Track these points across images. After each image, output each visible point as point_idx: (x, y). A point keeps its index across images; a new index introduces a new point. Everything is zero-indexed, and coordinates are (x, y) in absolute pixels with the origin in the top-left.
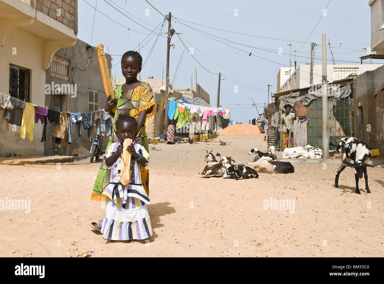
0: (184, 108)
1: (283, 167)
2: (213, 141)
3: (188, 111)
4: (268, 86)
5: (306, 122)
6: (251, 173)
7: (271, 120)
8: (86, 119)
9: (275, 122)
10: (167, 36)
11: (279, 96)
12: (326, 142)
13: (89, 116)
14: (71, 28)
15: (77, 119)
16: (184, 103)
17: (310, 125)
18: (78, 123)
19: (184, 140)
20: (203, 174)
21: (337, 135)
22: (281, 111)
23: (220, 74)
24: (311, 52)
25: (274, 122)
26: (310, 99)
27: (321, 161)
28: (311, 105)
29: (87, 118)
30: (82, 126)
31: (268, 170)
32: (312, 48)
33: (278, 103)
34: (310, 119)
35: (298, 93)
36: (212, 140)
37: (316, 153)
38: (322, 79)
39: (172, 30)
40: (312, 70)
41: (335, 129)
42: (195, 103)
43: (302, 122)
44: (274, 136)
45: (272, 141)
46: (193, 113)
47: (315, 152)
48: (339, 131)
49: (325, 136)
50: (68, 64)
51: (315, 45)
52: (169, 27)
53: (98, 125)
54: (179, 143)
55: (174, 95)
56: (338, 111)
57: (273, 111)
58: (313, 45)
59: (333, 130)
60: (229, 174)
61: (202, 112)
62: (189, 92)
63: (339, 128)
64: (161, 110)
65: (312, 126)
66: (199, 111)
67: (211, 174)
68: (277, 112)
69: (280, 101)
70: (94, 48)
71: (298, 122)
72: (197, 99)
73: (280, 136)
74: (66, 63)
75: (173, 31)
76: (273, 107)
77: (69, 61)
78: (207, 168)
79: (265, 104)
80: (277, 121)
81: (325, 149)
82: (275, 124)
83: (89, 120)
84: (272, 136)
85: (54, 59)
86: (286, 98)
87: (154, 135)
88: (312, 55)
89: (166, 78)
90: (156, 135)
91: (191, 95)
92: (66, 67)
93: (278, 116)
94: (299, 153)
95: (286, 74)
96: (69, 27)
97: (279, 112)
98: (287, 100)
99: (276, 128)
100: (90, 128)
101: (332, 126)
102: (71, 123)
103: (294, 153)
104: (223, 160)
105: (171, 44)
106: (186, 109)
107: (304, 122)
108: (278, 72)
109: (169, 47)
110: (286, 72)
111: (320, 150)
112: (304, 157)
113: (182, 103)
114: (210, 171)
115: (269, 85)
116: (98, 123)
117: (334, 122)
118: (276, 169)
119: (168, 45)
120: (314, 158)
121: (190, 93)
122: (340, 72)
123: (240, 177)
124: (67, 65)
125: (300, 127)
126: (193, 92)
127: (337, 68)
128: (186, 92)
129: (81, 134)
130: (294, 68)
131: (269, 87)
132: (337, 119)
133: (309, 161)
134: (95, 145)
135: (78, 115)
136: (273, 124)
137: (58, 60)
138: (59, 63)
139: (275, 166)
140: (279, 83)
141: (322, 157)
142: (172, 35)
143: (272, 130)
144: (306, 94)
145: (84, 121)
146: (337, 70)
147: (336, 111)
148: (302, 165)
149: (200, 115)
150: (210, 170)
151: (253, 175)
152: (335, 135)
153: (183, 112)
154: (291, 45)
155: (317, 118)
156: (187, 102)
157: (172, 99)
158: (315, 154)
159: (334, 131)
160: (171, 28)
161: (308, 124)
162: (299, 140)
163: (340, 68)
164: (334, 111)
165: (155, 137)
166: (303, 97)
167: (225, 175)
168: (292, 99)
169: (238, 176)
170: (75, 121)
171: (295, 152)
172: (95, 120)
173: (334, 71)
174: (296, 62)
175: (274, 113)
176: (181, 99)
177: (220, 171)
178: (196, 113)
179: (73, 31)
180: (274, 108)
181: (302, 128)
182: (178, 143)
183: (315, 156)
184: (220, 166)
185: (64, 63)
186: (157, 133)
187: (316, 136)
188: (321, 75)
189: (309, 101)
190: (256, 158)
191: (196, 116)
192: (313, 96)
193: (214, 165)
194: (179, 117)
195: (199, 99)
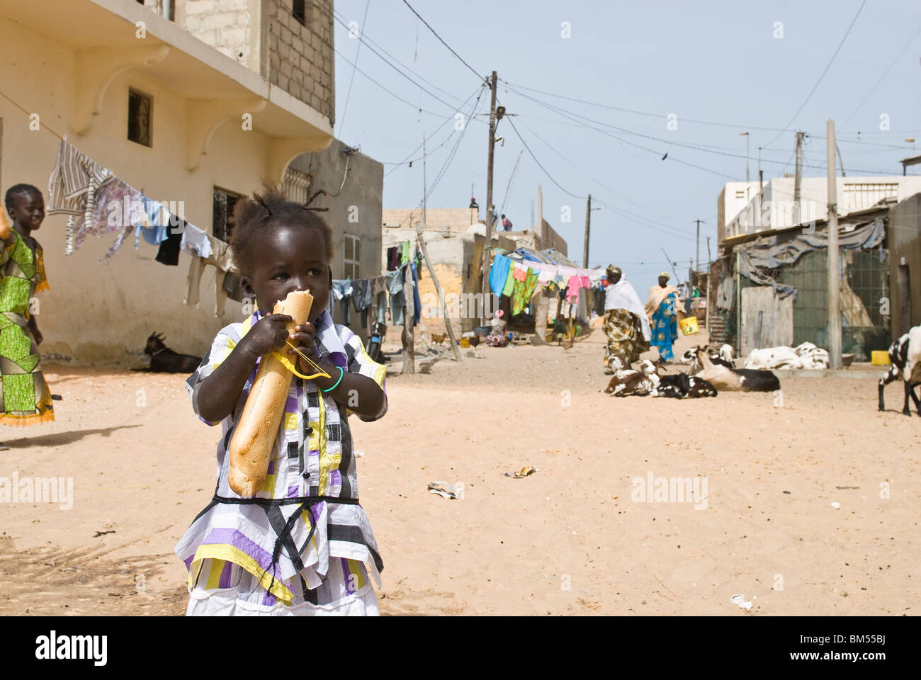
0: (526, 271)
1: (758, 380)
2: (584, 341)
3: (534, 277)
4: (696, 223)
5: (791, 298)
6: (702, 388)
7: (716, 294)
8: (359, 293)
9: (725, 299)
10: (488, 119)
11: (733, 246)
12: (835, 336)
13: (364, 287)
14: (324, 115)
15: (343, 292)
16: (525, 261)
17: (799, 305)
18: (346, 300)
19: (525, 339)
20: (608, 391)
21: (855, 324)
22: (738, 276)
23: (590, 198)
24: (797, 151)
25: (722, 300)
26: (798, 251)
27: (827, 373)
28: (801, 263)
29: (360, 289)
30: (352, 305)
31: (730, 386)
32: (799, 143)
33: (732, 259)
34: (798, 291)
35: (773, 239)
36: (583, 339)
37: (816, 358)
38: (827, 210)
39: (499, 108)
40: (797, 189)
41: (852, 312)
42: (548, 261)
43: (782, 299)
44: (723, 328)
45: (718, 337)
46: (546, 281)
47: (813, 356)
48: (860, 316)
49: (834, 324)
50: (309, 183)
51: (805, 138)
52: (493, 103)
53: (381, 304)
54: (515, 344)
55: (500, 243)
56: (856, 275)
57: (721, 276)
58: (801, 137)
59: (847, 313)
60: (663, 390)
61: (566, 279)
62: (526, 238)
63: (859, 309)
64: (475, 275)
65: (803, 307)
66: (560, 278)
67: (625, 391)
68: (730, 279)
69: (736, 254)
70: (354, 151)
71: (775, 297)
72: (550, 253)
73: (736, 328)
74: (305, 182)
75: (501, 110)
76: (720, 267)
77: (309, 177)
78: (615, 382)
79: (691, 262)
80: (729, 296)
81: (833, 351)
82: (725, 303)
83: (363, 294)
84: (719, 328)
85: (288, 175)
86: (749, 248)
87: (463, 328)
88: (797, 158)
89: (486, 208)
90: (466, 329)
91: (531, 244)
92: (306, 190)
93: (731, 285)
94: (780, 359)
95: (737, 197)
96: (321, 112)
97: (734, 278)
98: (750, 252)
99: (726, 310)
100: (367, 309)
101: (846, 305)
102: (333, 300)
103: (771, 359)
104: (647, 366)
105: (497, 137)
106: (529, 273)
107: (786, 299)
108: (719, 193)
109: (492, 142)
110: (738, 193)
111: (823, 352)
112: (791, 367)
113: (520, 261)
114: (622, 386)
115: (698, 222)
116: (381, 300)
117: (849, 299)
118: (744, 384)
119: (490, 139)
120: (812, 368)
121: (530, 239)
122: (858, 194)
123: (684, 395)
124: (307, 186)
125: (779, 309)
126: (536, 237)
127: (852, 185)
128: (519, 238)
129: (349, 321)
130: (759, 183)
131: (698, 224)
132: (856, 292)
133: (802, 374)
134: (375, 343)
135: (346, 284)
136: (720, 303)
137: (291, 177)
138: (292, 182)
139: (743, 378)
140: (721, 216)
141: (828, 366)
142: (499, 118)
143: (718, 314)
144: (791, 241)
145: (356, 296)
146: (852, 188)
147: (853, 275)
148: (791, 381)
149: (562, 286)
150: (622, 383)
151: (707, 391)
152: (852, 324)
153: (523, 280)
154: (747, 134)
155: (814, 290)
156: (529, 259)
157: (497, 252)
158: (814, 360)
159: (848, 315)
160: (497, 105)
161: (794, 302)
162: (775, 335)
163: (858, 185)
164: (848, 275)
165: (463, 332)
166: (783, 246)
167: (655, 392)
168: (761, 251)
169: (680, 394)
170: (340, 297)
171: (772, 356)
172: (375, 294)
173: (845, 191)
174: (761, 173)
175: (723, 281)
176: (516, 252)
177: (640, 386)
178: (552, 282)
179: (327, 120)
180: (723, 270)
181: (783, 310)
182: (513, 345)
183: (814, 363)
184: (640, 377)
185: (302, 181)
186: (469, 325)
187: (811, 326)
188: (826, 202)
189: (797, 255)
190: (696, 368)
191: (552, 288)
192: (804, 244)
193: (629, 376)
194: (516, 291)
195: (552, 252)
